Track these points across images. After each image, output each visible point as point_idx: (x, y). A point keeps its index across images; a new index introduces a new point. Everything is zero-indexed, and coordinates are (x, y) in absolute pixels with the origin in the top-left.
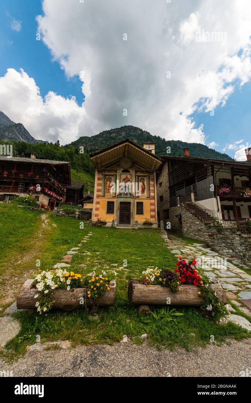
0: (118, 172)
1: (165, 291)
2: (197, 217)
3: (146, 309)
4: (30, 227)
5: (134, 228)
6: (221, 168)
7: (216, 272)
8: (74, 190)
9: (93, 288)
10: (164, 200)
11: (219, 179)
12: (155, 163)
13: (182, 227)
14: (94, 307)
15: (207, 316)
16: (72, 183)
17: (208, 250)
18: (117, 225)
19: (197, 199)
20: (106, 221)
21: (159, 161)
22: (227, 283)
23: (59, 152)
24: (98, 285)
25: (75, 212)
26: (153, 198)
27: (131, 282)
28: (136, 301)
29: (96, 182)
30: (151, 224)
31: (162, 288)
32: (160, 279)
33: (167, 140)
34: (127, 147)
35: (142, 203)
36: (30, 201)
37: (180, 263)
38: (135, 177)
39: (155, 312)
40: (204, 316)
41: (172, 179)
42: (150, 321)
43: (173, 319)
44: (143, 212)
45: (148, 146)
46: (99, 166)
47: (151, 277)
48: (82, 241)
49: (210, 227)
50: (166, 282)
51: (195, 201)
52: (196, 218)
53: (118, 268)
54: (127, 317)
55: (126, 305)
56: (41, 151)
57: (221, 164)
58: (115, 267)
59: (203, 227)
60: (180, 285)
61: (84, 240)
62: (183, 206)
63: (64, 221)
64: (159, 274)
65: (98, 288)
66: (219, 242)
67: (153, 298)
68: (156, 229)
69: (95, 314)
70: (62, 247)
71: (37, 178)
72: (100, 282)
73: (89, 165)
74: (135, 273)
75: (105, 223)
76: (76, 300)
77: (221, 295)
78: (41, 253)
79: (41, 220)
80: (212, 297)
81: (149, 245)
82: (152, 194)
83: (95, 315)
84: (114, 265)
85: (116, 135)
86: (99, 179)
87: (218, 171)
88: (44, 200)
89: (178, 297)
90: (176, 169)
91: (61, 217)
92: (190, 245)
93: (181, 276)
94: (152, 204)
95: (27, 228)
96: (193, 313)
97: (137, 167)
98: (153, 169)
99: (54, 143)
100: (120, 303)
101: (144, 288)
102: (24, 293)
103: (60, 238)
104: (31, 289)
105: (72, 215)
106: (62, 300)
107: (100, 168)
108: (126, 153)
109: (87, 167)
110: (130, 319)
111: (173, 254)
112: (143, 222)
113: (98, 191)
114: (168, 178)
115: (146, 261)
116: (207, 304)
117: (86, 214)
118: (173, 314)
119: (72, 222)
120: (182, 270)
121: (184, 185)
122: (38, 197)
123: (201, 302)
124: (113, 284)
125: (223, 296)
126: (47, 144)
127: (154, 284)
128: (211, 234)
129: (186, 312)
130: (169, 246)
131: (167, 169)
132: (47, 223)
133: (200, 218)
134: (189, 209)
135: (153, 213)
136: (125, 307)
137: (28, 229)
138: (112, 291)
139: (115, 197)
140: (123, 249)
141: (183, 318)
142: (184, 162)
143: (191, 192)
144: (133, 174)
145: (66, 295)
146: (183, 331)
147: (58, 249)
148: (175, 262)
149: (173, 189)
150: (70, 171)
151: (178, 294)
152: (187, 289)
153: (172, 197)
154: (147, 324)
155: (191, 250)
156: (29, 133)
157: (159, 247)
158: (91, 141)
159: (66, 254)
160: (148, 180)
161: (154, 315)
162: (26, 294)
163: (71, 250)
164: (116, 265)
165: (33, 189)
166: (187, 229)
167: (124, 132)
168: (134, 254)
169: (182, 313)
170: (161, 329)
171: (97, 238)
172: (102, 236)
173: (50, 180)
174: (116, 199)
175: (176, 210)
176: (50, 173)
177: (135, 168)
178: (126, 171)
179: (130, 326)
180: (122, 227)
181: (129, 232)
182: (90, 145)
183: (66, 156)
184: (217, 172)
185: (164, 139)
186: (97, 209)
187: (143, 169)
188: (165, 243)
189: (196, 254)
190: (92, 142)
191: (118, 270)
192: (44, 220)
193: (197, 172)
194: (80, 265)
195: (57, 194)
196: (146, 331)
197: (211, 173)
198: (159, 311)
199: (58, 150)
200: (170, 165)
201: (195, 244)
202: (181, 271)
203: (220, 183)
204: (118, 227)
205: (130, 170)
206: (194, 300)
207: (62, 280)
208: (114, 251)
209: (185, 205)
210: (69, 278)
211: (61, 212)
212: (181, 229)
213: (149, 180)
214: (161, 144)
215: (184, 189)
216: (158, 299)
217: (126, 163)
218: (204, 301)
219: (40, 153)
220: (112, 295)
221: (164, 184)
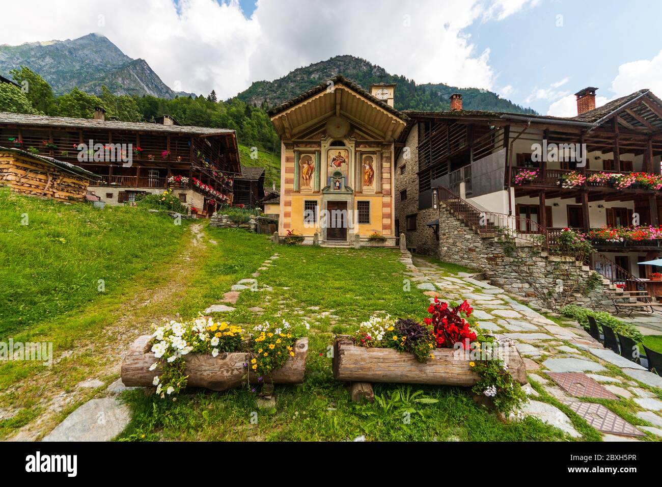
0: (322, 145)
1: (403, 359)
2: (468, 226)
3: (366, 390)
4: (171, 245)
5: (353, 247)
6: (523, 132)
7: (500, 322)
8: (247, 183)
9: (263, 353)
10: (408, 198)
11: (518, 155)
12: (393, 125)
13: (438, 244)
14: (265, 385)
15: (484, 406)
16: (242, 170)
17: (484, 284)
18: (324, 242)
19: (471, 194)
20: (304, 235)
21: (401, 122)
22: (521, 342)
23: (216, 113)
24: (272, 347)
25: (249, 219)
26: (389, 194)
27: (338, 342)
28: (346, 375)
29: (284, 165)
30: (383, 240)
31: (399, 353)
32: (395, 338)
33: (418, 83)
34: (339, 95)
35: (368, 203)
36: (170, 201)
37: (436, 307)
38: (355, 154)
39: (383, 398)
40: (477, 405)
41: (425, 157)
42: (372, 413)
43: (418, 411)
44: (368, 219)
45: (380, 91)
46: (288, 135)
47: (376, 333)
48: (260, 269)
49: (492, 244)
50: (406, 344)
51: (467, 198)
52: (467, 228)
53: (319, 313)
54: (328, 404)
55: (328, 381)
56: (185, 113)
57: (526, 122)
58: (314, 312)
59: (479, 245)
60: (434, 349)
61: (263, 266)
62: (443, 208)
63: (230, 235)
64: (392, 329)
65: (271, 353)
66: (506, 270)
67: (380, 372)
68: (392, 248)
69: (270, 397)
70: (222, 277)
71: (179, 161)
72: (277, 342)
73: (272, 137)
74: (350, 322)
75: (301, 239)
76: (232, 373)
77: (517, 368)
78: (185, 289)
79: (190, 234)
80: (498, 373)
81: (379, 275)
82: (386, 186)
83: (269, 399)
84: (313, 308)
85: (320, 76)
86: (288, 160)
87: (517, 137)
88: (195, 200)
89: (428, 371)
90: (434, 136)
91: (225, 228)
92: (452, 275)
93: (436, 332)
94: (385, 205)
95: (165, 247)
96: (457, 398)
97: (360, 135)
98: (388, 137)
99: (206, 96)
100: (317, 378)
101: (362, 353)
102: (134, 360)
103: (222, 263)
104: (145, 353)
105: (243, 225)
106: (205, 374)
107: (288, 139)
108: (338, 107)
109: (269, 141)
110: (334, 407)
111: (421, 291)
112: (368, 237)
113: (288, 181)
114: (417, 155)
115: (370, 302)
116: (486, 383)
117: (269, 223)
118: (417, 400)
119: (244, 237)
120: (439, 321)
121: (447, 169)
122: (185, 195)
123: (474, 380)
124: (303, 346)
125: (518, 370)
126: (194, 98)
127: (382, 345)
128: (492, 256)
129: (443, 397)
130: (413, 277)
131: (416, 138)
132: (201, 239)
133: (474, 228)
134: (454, 212)
135: (387, 221)
136: (328, 384)
137: (167, 249)
138: (299, 358)
139: (318, 192)
140: (330, 282)
141: (437, 408)
142: (451, 121)
143: (460, 180)
144: (351, 148)
145: (210, 365)
146: (437, 433)
147: (215, 282)
148: (423, 304)
149: (425, 176)
150: (237, 147)
151: (430, 365)
152: (446, 356)
153: (423, 191)
154: (365, 418)
155: (453, 283)
156: (159, 78)
157: (396, 278)
158: (273, 91)
159: (230, 290)
160: (379, 160)
161: (381, 402)
162: (136, 361)
163: (239, 282)
164: (317, 308)
165: (174, 182)
166: (448, 247)
167: (336, 70)
168: (351, 290)
169: (435, 398)
170: (392, 429)
171: (287, 264)
172: (296, 260)
173: (202, 164)
174: (321, 196)
175: (429, 215)
176: (200, 151)
177: (354, 137)
178: (337, 143)
179: (333, 422)
180: (332, 245)
181: (344, 253)
182: (272, 98)
183: (230, 121)
184: (515, 139)
185: (413, 82)
186: (287, 215)
187: (369, 138)
188: (406, 271)
189: (464, 291)
190: (276, 93)
191: (319, 317)
192: (196, 233)
193: (475, 142)
194: (252, 309)
195: (218, 190)
196: (364, 431)
197: (502, 143)
198: (391, 393)
199: (214, 109)
200: (422, 131)
201: (461, 274)
202: (438, 323)
203: (518, 163)
204: (324, 246)
205: (345, 141)
206: (460, 377)
207: (202, 337)
208: (315, 285)
209: (447, 206)
210: (216, 334)
211: (224, 221)
212: (437, 249)
213: (382, 159)
214: (406, 91)
215: (447, 176)
216: (388, 373)
217: (338, 127)
218: (480, 378)
219: (183, 116)
220: (300, 365)
221: (409, 168)
